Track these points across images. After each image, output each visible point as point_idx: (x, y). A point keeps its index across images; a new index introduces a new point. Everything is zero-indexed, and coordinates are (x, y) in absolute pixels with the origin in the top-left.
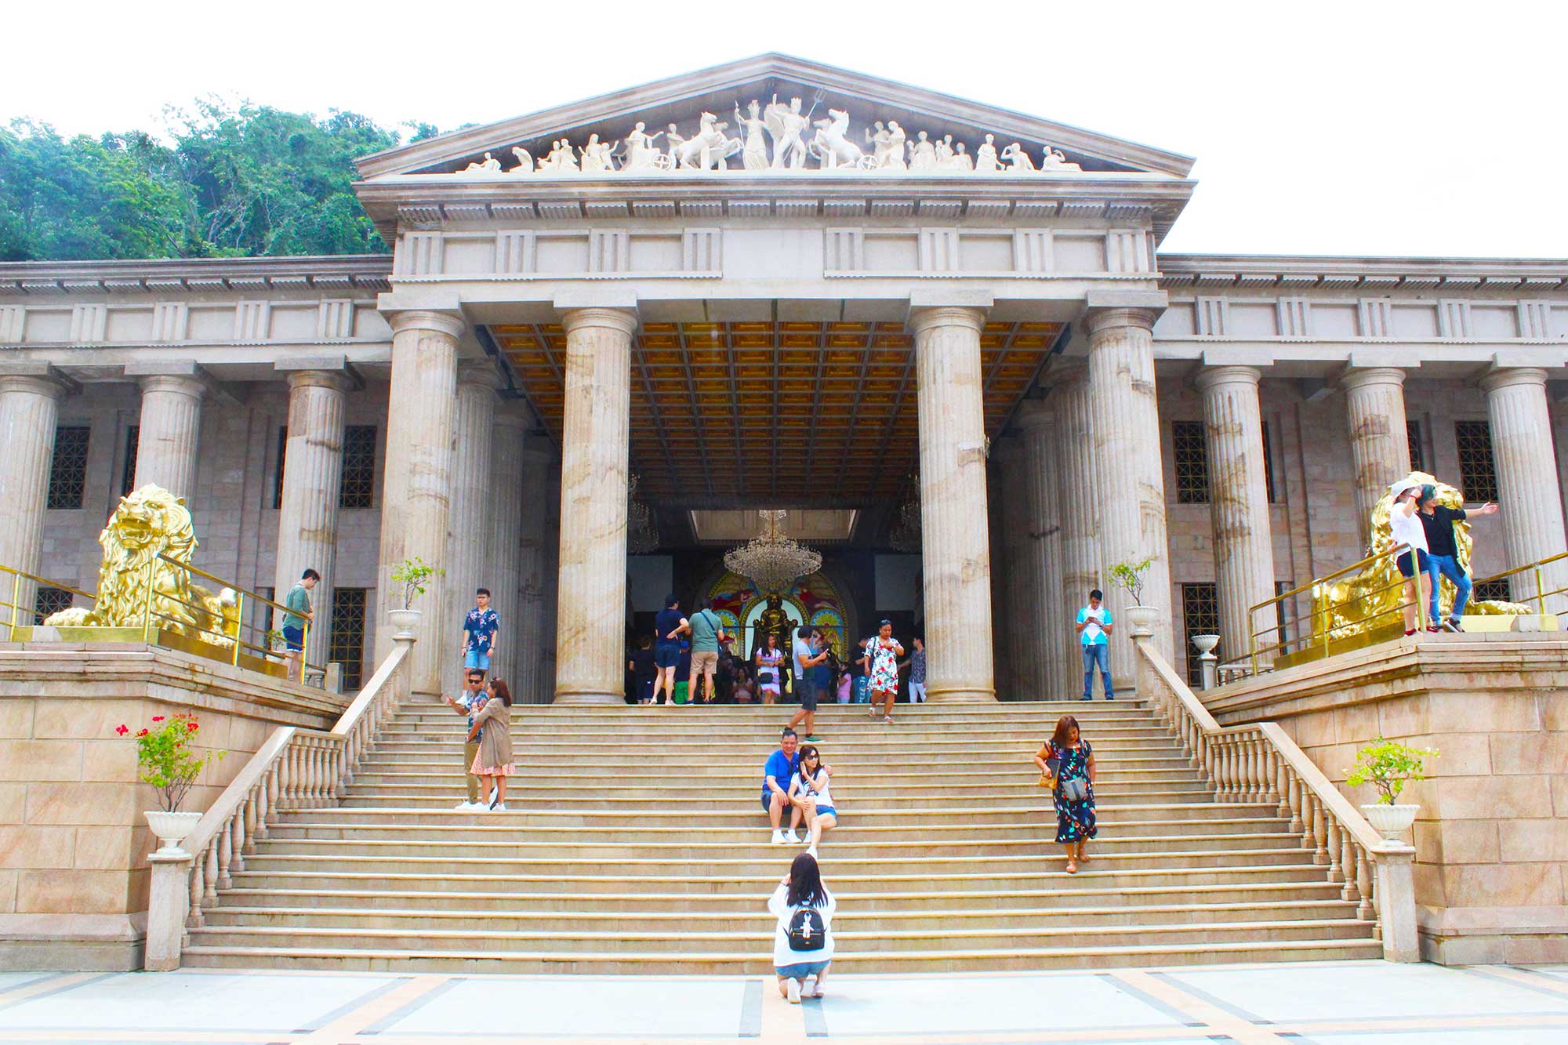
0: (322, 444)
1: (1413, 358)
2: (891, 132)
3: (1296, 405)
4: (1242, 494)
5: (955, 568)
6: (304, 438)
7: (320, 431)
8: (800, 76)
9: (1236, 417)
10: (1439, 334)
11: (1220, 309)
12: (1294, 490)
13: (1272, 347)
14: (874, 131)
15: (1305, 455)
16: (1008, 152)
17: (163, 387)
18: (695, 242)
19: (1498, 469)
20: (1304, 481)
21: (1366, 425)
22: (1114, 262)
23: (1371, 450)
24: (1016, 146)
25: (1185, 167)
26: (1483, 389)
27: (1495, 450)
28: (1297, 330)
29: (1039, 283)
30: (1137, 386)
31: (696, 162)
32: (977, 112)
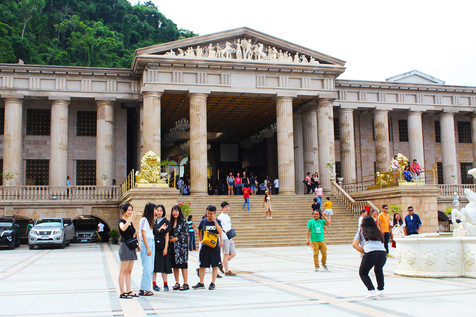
0: (110, 122)
1: (391, 108)
2: (273, 50)
3: (359, 114)
4: (348, 142)
5: (287, 162)
6: (105, 120)
7: (109, 118)
8: (252, 34)
9: (348, 122)
10: (397, 102)
11: (345, 93)
12: (357, 138)
13: (357, 103)
14: (268, 48)
15: (360, 128)
16: (302, 57)
17: (60, 104)
18: (224, 76)
19: (409, 136)
20: (360, 135)
21: (378, 124)
22: (325, 86)
23: (379, 131)
24: (304, 56)
25: (343, 63)
26: (407, 115)
27: (409, 131)
28: (364, 100)
29: (307, 91)
30: (329, 118)
31: (225, 55)
32: (295, 47)
